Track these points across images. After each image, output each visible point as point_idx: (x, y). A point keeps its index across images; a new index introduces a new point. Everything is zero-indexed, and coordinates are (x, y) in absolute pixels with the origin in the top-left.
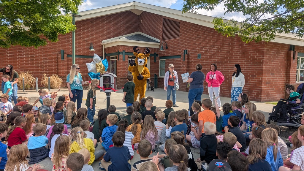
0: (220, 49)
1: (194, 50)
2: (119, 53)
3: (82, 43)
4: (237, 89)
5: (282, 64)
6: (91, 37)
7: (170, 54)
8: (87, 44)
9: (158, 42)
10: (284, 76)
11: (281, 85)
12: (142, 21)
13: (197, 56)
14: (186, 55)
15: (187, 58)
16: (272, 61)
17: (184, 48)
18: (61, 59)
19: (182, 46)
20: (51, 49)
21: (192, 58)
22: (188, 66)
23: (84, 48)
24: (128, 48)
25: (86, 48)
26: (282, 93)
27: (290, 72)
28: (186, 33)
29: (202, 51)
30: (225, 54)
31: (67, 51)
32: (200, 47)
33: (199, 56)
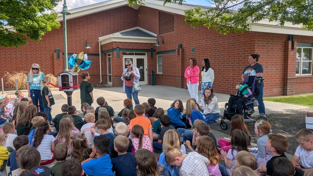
0: (213, 42)
1: (188, 44)
2: (113, 50)
3: (78, 40)
4: (207, 84)
5: (278, 56)
6: (86, 34)
7: (166, 49)
8: (83, 42)
9: (155, 37)
10: (281, 69)
11: (278, 78)
12: (139, 15)
13: (191, 50)
14: (180, 50)
15: (182, 53)
16: (266, 53)
17: (179, 42)
18: (57, 57)
19: (177, 40)
20: (46, 48)
21: (187, 52)
22: (183, 61)
23: (80, 46)
24: (123, 44)
25: (81, 46)
26: (280, 87)
27: (287, 65)
28: (180, 26)
29: (196, 44)
30: (218, 47)
31: (62, 50)
32: (194, 41)
33: (193, 50)
